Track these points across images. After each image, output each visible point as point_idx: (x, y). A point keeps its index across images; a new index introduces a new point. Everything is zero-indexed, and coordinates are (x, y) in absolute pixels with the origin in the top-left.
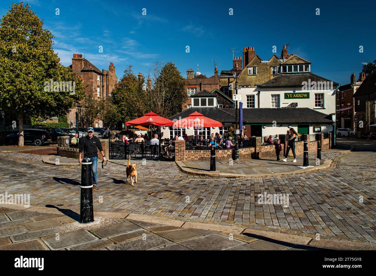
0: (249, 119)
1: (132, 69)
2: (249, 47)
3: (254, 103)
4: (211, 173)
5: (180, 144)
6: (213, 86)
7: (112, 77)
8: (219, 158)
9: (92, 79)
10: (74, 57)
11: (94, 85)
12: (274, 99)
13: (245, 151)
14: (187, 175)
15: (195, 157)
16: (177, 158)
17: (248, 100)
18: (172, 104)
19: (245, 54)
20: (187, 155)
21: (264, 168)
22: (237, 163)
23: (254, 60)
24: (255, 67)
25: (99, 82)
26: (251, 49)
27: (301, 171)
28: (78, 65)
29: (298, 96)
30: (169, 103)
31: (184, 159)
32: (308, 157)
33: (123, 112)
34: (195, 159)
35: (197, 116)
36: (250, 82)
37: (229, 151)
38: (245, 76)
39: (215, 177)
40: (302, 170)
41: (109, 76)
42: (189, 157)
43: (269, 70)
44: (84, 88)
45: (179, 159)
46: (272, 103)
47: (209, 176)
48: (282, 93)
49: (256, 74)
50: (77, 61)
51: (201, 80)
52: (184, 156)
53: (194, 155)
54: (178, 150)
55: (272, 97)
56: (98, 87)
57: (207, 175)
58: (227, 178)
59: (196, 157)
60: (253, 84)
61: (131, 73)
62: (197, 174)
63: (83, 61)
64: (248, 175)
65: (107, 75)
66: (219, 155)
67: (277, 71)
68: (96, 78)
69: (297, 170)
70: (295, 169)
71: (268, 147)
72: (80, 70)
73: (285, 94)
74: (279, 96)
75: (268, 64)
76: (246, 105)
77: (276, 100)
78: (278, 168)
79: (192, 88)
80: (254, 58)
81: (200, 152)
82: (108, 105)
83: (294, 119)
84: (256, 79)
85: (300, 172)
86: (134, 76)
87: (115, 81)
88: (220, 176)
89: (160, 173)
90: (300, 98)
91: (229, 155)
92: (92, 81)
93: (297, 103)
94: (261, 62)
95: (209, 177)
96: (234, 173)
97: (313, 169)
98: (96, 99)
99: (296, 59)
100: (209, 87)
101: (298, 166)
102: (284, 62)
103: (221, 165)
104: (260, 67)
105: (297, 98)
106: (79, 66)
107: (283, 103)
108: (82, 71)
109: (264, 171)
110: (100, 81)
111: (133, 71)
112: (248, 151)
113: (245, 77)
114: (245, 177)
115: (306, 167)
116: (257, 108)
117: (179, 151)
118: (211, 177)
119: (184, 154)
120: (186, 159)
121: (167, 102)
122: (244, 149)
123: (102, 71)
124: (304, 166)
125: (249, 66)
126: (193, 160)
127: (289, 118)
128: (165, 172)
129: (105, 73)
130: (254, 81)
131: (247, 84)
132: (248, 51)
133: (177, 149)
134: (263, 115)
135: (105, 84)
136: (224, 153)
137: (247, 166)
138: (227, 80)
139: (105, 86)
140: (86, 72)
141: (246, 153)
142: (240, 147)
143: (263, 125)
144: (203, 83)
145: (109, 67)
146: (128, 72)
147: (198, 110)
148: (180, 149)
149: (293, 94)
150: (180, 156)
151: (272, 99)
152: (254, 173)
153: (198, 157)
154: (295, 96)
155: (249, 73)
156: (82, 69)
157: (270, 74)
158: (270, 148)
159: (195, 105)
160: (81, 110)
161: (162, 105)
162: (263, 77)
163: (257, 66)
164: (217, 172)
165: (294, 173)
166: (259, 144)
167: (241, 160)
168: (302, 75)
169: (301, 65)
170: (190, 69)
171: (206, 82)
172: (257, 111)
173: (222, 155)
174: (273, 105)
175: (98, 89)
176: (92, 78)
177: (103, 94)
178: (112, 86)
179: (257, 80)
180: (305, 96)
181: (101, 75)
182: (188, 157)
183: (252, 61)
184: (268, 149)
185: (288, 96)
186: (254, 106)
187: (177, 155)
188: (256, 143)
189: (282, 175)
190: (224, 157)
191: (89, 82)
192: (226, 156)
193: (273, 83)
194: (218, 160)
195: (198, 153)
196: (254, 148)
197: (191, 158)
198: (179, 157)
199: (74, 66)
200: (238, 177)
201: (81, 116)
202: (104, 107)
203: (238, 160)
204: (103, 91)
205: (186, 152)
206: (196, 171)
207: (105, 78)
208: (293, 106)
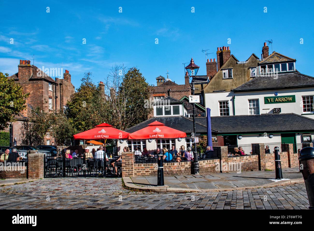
0: (221, 128)
1: (90, 76)
2: (223, 47)
3: (228, 110)
4: (157, 188)
5: (127, 157)
6: (183, 93)
7: (67, 86)
8: (175, 173)
9: (42, 89)
10: (20, 64)
11: (46, 96)
12: (252, 104)
13: (207, 164)
14: (128, 191)
15: (145, 172)
16: (124, 173)
17: (221, 107)
18: (135, 115)
19: (219, 56)
20: (136, 170)
21: (225, 182)
22: (196, 177)
23: (229, 62)
24: (231, 69)
25: (52, 93)
26: (225, 49)
27: (271, 185)
28: (25, 73)
29: (281, 100)
30: (132, 113)
31: (132, 174)
32: (281, 167)
33: (80, 126)
34: (146, 174)
35: (157, 126)
36: (225, 87)
37: (187, 164)
38: (219, 80)
39: (161, 192)
40: (273, 183)
41: (64, 86)
42: (139, 172)
43: (248, 72)
44: (24, 96)
45: (126, 175)
46: (250, 110)
47: (155, 191)
48: (261, 97)
49: (232, 77)
50: (24, 68)
51: (169, 87)
52: (133, 170)
53: (144, 169)
54: (126, 163)
55: (249, 103)
56: (50, 98)
57: (152, 190)
58: (175, 193)
59: (147, 172)
60: (229, 89)
61: (90, 81)
62: (140, 190)
63: (31, 68)
64: (203, 190)
65: (61, 84)
66: (174, 169)
67: (256, 73)
68: (48, 87)
69: (267, 183)
70: (264, 183)
71: (238, 159)
72: (27, 79)
73: (265, 98)
74: (257, 100)
75: (246, 65)
76: (219, 113)
77: (254, 105)
78: (243, 181)
79: (159, 96)
80: (229, 59)
81: (152, 165)
82: (61, 119)
83: (276, 127)
84: (232, 84)
85: (269, 186)
86: (92, 85)
87: (71, 92)
88: (167, 191)
89: (97, 190)
90: (283, 102)
91: (186, 168)
92: (42, 92)
93: (280, 109)
94: (237, 63)
95: (154, 193)
96: (186, 188)
97: (287, 182)
98: (46, 111)
99: (278, 57)
100: (178, 95)
101: (270, 179)
102: (263, 61)
103: (175, 179)
104: (237, 69)
105: (280, 102)
106: (27, 74)
107: (263, 109)
108: (30, 80)
109: (224, 185)
110: (52, 91)
111: (92, 79)
112: (211, 163)
113: (219, 82)
114: (198, 192)
115: (279, 180)
116: (233, 115)
117: (127, 165)
118: (157, 192)
119: (132, 168)
120: (135, 174)
121: (129, 112)
122: (206, 161)
123: (54, 80)
124: (276, 178)
125: (223, 68)
126: (143, 175)
127: (270, 126)
128: (104, 188)
129: (59, 82)
130: (230, 85)
131: (222, 89)
132: (222, 51)
133: (124, 162)
134: (237, 124)
135: (58, 95)
136: (181, 166)
137: (206, 180)
138: (200, 86)
139: (59, 97)
140: (35, 81)
141: (208, 166)
142: (201, 159)
143: (238, 135)
144: (171, 90)
145: (64, 75)
146: (86, 81)
147: (161, 120)
148: (127, 162)
149: (274, 98)
150: (128, 170)
151: (250, 105)
152: (212, 187)
153: (149, 171)
154: (277, 100)
155: (223, 76)
156: (31, 77)
157: (248, 77)
158: (240, 160)
159: (157, 114)
160: (27, 124)
161: (123, 117)
162: (241, 80)
163: (232, 68)
164: (165, 187)
165: (262, 187)
166: (225, 155)
167: (201, 175)
168: (285, 75)
169: (284, 64)
170: (160, 76)
171: (175, 89)
172: (231, 119)
173: (179, 168)
174: (251, 112)
175: (50, 101)
176: (42, 87)
177: (56, 106)
178: (67, 97)
179: (234, 84)
180: (289, 100)
181: (53, 84)
182: (137, 172)
183: (227, 62)
184: (237, 160)
185: (268, 101)
186: (228, 114)
187: (125, 169)
188: (221, 153)
189: (246, 189)
190: (181, 171)
191: (39, 92)
192: (183, 169)
193: (250, 85)
194: (174, 175)
195: (149, 166)
196: (219, 160)
197: (141, 173)
198: (126, 172)
199: (20, 73)
200: (190, 192)
201: (28, 132)
202: (56, 120)
203: (198, 174)
204: (56, 102)
205: (135, 166)
206: (141, 187)
207: (58, 87)
208: (276, 112)
